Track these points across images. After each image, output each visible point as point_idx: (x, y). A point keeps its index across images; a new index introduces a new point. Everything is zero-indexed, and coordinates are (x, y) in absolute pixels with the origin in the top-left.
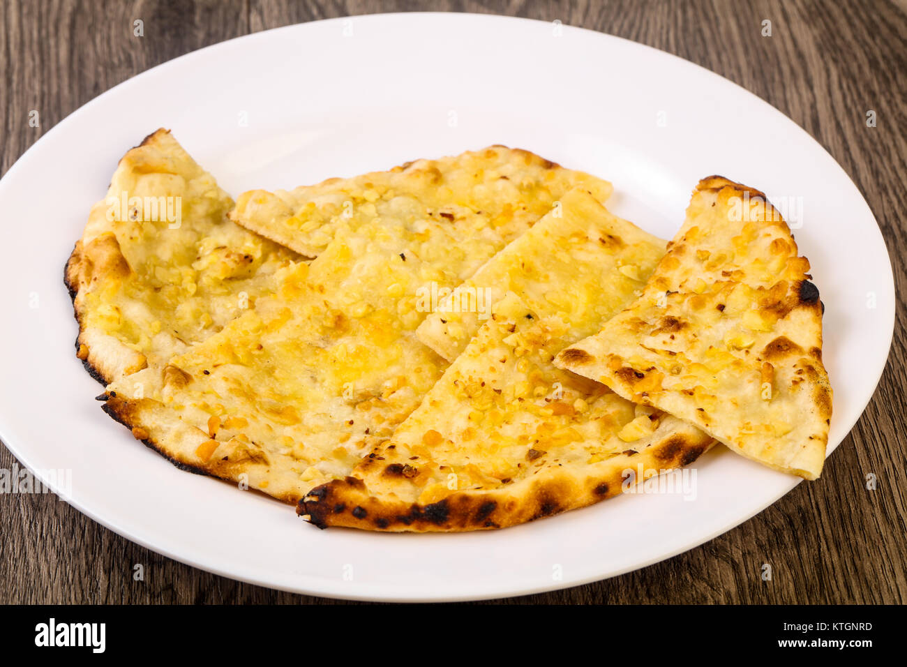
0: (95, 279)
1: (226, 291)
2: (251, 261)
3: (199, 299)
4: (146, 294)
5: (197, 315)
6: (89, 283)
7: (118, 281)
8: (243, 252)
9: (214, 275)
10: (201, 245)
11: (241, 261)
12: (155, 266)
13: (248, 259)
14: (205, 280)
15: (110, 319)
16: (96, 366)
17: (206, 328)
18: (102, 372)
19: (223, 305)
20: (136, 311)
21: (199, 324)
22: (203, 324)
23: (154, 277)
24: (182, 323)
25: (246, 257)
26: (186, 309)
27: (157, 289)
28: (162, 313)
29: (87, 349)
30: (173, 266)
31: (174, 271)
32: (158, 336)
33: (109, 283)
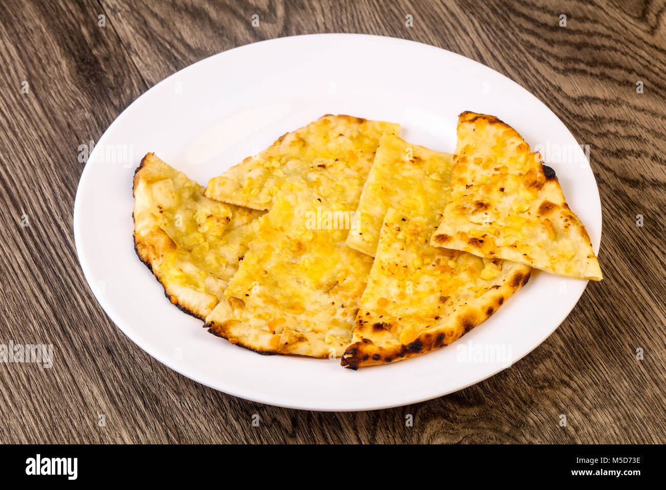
0: (162, 256)
2: (229, 220)
3: (213, 250)
4: (188, 256)
5: (218, 261)
6: (158, 258)
7: (174, 254)
8: (223, 216)
9: (215, 234)
10: (197, 217)
11: (225, 221)
12: (181, 236)
13: (227, 220)
14: (211, 238)
15: (181, 277)
16: (186, 306)
17: (226, 267)
18: (191, 309)
19: (228, 251)
20: (189, 268)
23: (185, 244)
24: (213, 267)
26: (210, 258)
27: (190, 251)
28: (200, 264)
29: (176, 297)
30: (189, 234)
31: (192, 236)
32: (206, 280)
33: (171, 256)
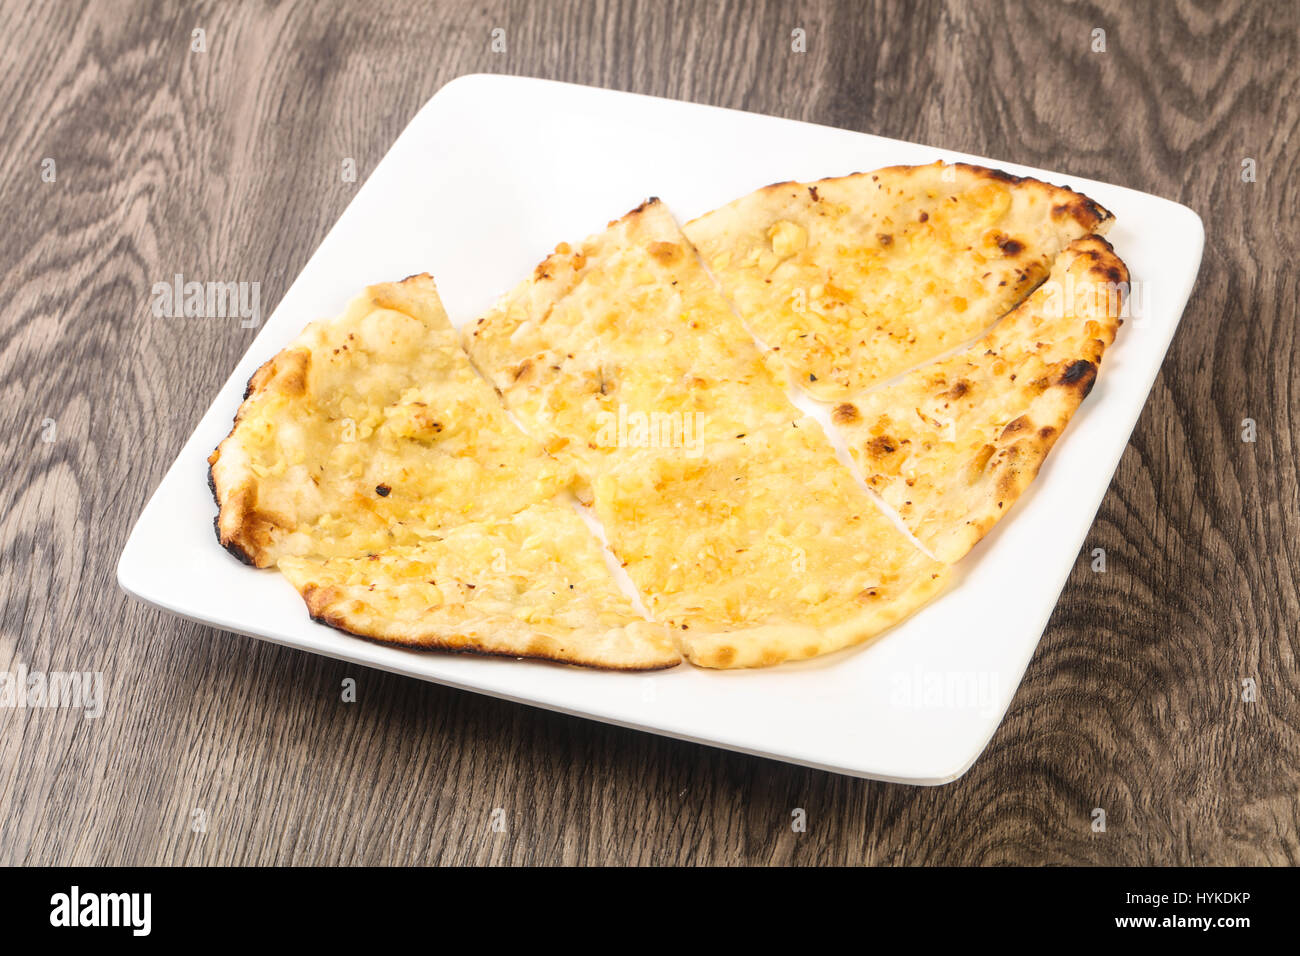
1: (395, 450)
2: (439, 431)
3: (366, 445)
4: (313, 420)
5: (353, 461)
7: (284, 398)
8: (436, 419)
9: (395, 428)
10: (405, 393)
11: (428, 426)
12: (345, 395)
13: (436, 428)
14: (384, 430)
17: (351, 478)
21: (347, 471)
22: (351, 473)
23: (338, 406)
25: (435, 425)
26: (345, 450)
27: (331, 420)
28: (318, 444)
30: (365, 402)
31: (362, 407)
